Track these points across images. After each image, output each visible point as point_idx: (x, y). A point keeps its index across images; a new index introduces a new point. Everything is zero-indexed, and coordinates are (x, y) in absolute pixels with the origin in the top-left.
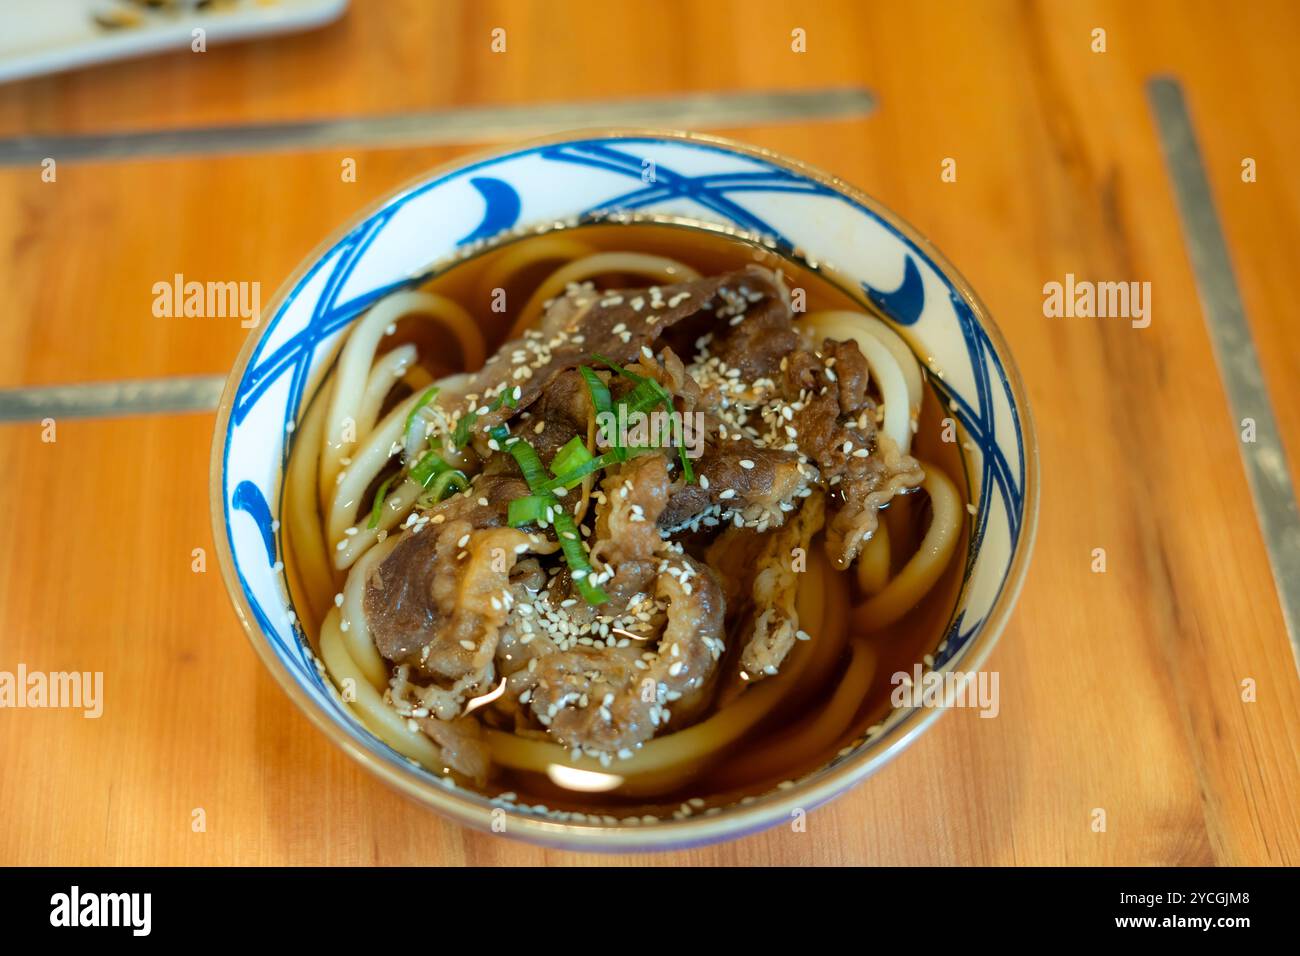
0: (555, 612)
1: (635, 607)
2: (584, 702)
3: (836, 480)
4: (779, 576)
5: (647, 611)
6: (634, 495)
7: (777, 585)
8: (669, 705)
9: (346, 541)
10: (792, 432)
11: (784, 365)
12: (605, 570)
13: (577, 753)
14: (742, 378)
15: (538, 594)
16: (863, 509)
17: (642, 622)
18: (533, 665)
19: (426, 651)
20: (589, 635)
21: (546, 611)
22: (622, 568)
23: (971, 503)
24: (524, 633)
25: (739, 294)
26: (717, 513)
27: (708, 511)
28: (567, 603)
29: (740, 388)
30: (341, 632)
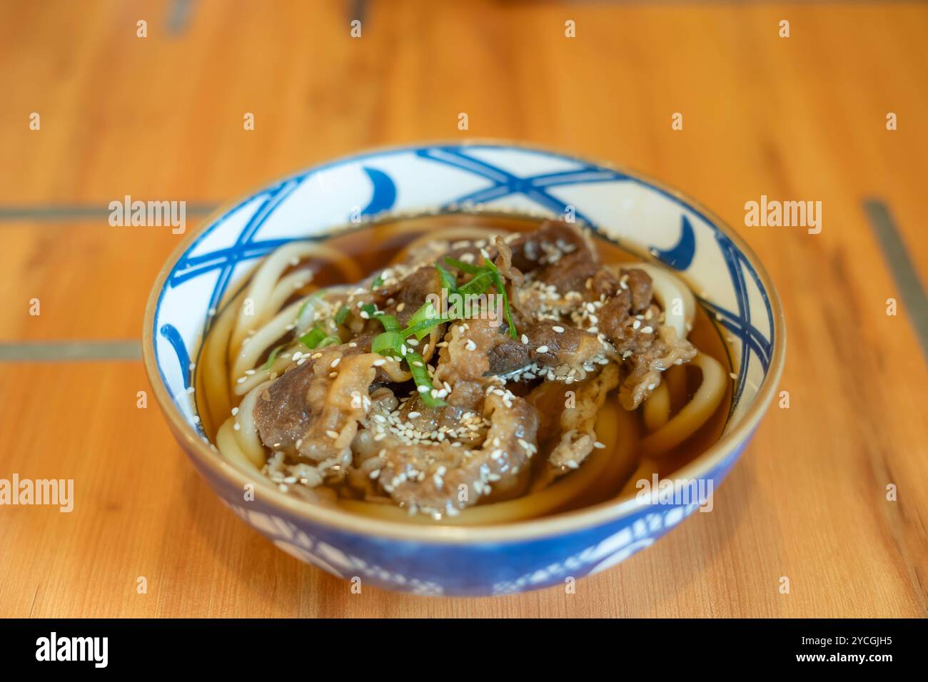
0: (403, 423)
1: (466, 420)
2: (421, 476)
3: (628, 354)
4: (582, 411)
5: (476, 424)
6: (470, 334)
7: (580, 416)
8: (491, 483)
9: (246, 378)
10: (594, 319)
11: (588, 284)
12: (444, 388)
13: (413, 510)
14: (557, 292)
15: (391, 412)
16: (648, 371)
17: (471, 431)
18: (383, 454)
19: (299, 443)
20: (429, 439)
21: (396, 423)
22: (457, 386)
23: (733, 372)
24: (377, 433)
25: (556, 246)
26: (534, 371)
27: (527, 368)
28: (413, 415)
29: (555, 297)
30: (233, 430)
